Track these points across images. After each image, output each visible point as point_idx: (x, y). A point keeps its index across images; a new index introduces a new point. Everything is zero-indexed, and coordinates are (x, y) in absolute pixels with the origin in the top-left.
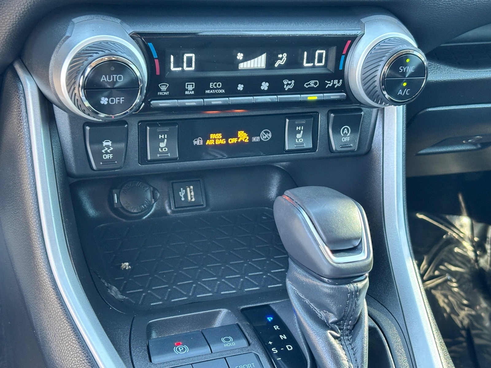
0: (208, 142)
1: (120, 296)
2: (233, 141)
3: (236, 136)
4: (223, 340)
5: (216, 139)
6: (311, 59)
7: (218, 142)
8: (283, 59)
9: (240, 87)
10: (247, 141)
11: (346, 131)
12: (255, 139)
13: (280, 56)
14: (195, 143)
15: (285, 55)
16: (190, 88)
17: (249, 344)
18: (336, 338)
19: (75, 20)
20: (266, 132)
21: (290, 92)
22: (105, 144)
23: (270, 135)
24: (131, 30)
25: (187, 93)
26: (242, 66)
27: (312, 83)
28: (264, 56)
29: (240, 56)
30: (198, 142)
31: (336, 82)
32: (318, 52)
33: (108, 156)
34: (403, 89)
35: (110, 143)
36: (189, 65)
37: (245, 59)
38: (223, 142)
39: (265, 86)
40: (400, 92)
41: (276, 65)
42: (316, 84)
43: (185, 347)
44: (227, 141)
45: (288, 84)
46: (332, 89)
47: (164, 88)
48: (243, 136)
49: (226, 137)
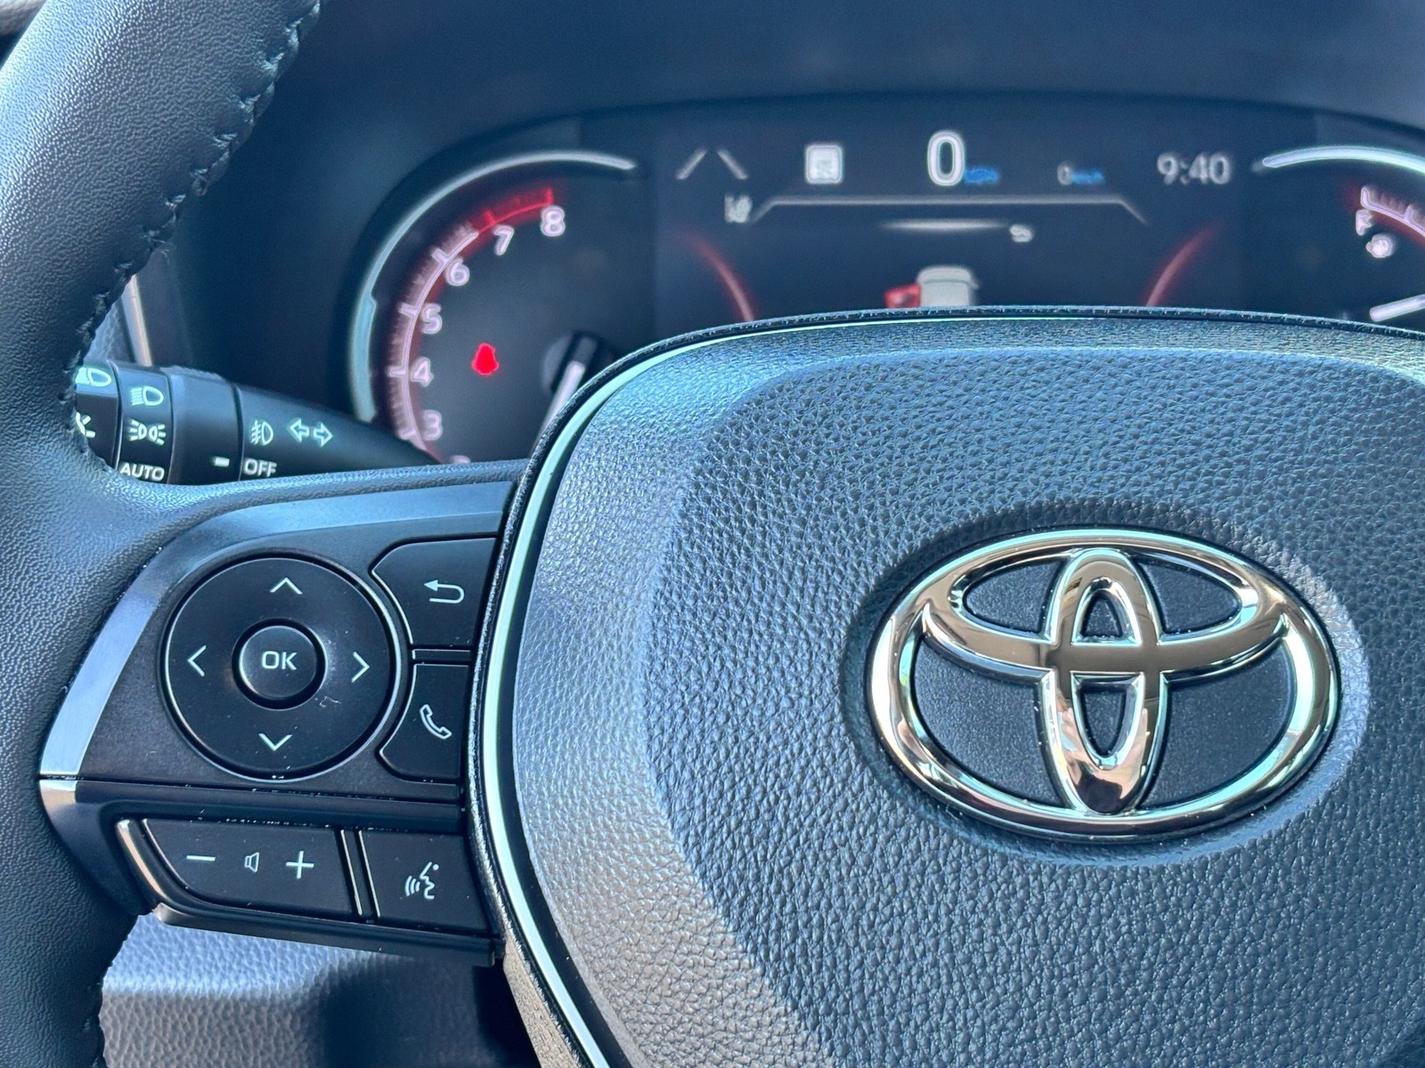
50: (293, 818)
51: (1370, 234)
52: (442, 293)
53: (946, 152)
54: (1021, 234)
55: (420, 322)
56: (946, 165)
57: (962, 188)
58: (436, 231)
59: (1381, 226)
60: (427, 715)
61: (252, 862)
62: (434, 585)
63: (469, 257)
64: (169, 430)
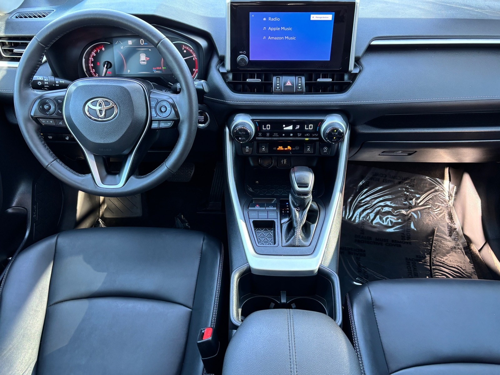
0: (278, 149)
1: (252, 191)
2: (286, 149)
3: (287, 147)
4: (270, 206)
5: (281, 148)
6: (308, 127)
7: (281, 149)
8: (298, 127)
9: (284, 135)
10: (291, 149)
11: (325, 149)
12: (293, 149)
13: (297, 126)
14: (274, 149)
15: (299, 126)
16: (268, 134)
17: (277, 209)
18: (297, 210)
19: (237, 115)
20: (297, 147)
21: (300, 137)
22: (247, 147)
23: (299, 148)
24: (251, 118)
25: (267, 136)
26: (285, 129)
27: (307, 135)
28: (292, 126)
29: (284, 126)
30: (275, 148)
31: (316, 134)
32: (310, 125)
33: (247, 151)
34: (334, 139)
35: (248, 147)
36: (268, 128)
37: (285, 127)
38: (283, 149)
39: (291, 135)
40: (333, 140)
41: (296, 129)
42: (309, 135)
43: (259, 206)
44: (284, 149)
45: (299, 135)
46: (315, 137)
47: (260, 134)
48: (289, 148)
49: (284, 147)
50: (50, 118)
51: (184, 50)
52: (93, 57)
53: (142, 41)
54: (150, 50)
55: (91, 60)
56: (142, 43)
57: (144, 45)
58: (92, 50)
59: (185, 49)
60: (59, 111)
61: (48, 122)
62: (59, 101)
63: (95, 53)
64: (48, 83)
